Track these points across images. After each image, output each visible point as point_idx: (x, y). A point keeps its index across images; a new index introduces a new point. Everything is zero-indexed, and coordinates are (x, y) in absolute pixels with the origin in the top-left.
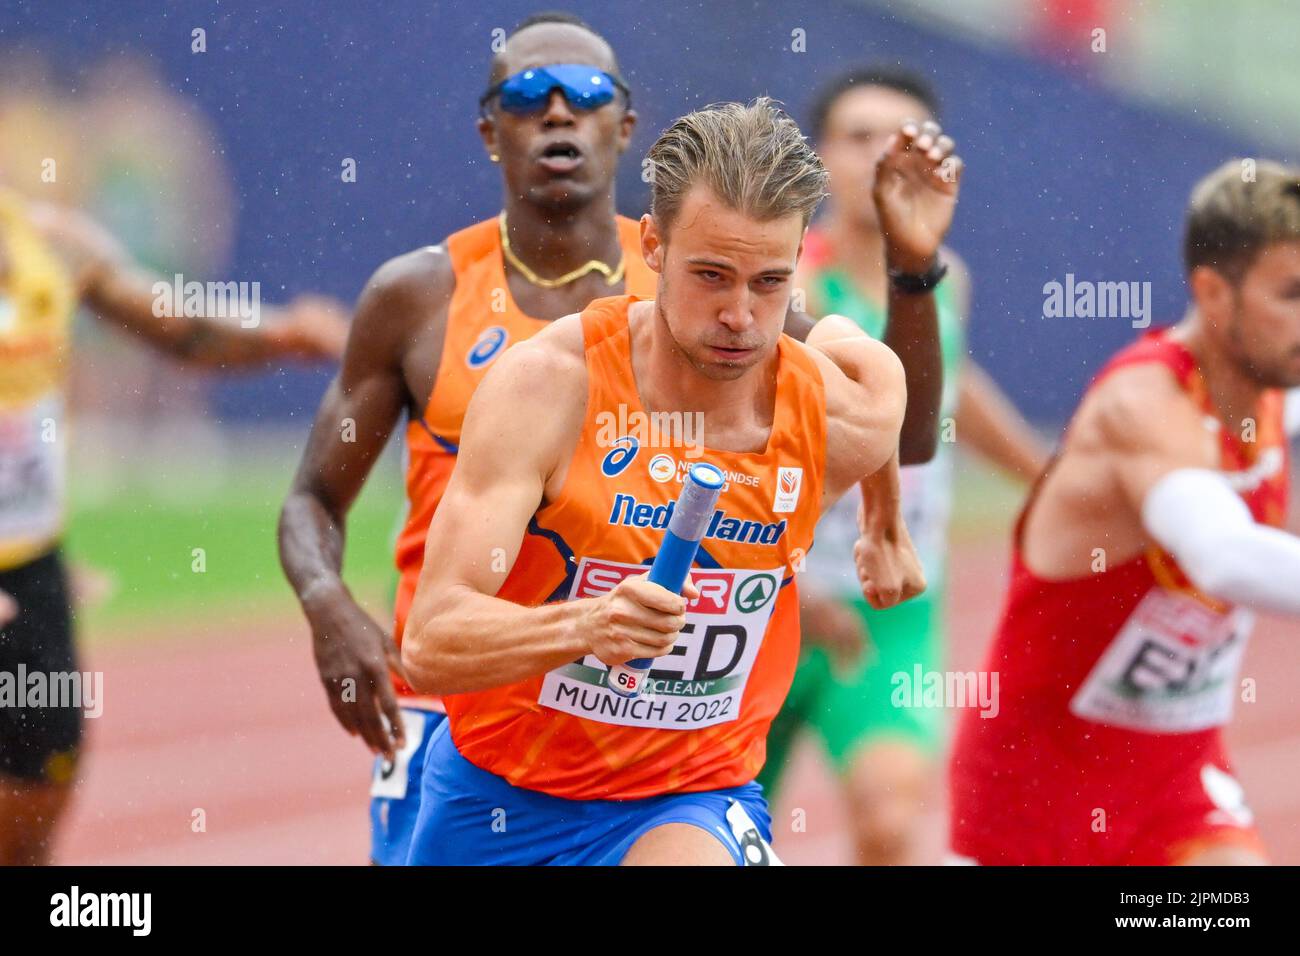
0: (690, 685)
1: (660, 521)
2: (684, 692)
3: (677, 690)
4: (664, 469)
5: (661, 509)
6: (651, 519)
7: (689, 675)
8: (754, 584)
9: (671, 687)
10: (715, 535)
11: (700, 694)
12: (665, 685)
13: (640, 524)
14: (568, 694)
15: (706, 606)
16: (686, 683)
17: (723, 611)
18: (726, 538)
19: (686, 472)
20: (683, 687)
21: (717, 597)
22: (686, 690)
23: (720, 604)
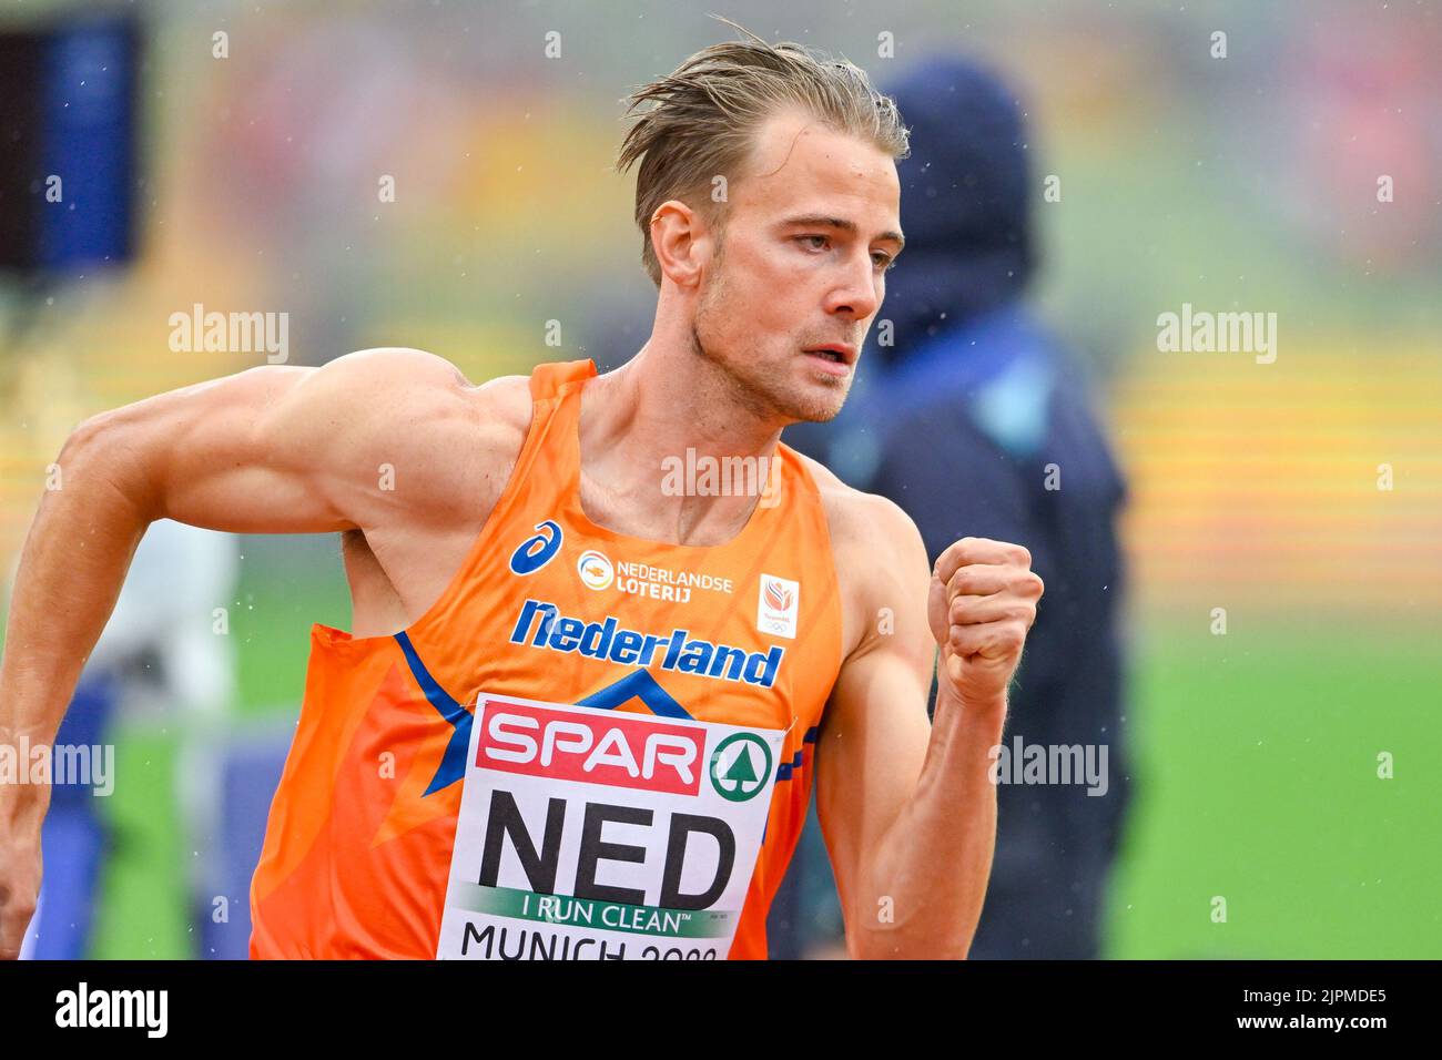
0: (655, 915)
1: (594, 646)
2: (647, 928)
3: (639, 923)
4: (597, 573)
5: (595, 628)
6: (579, 641)
7: (653, 899)
8: (735, 750)
9: (629, 920)
10: (676, 666)
11: (670, 933)
12: (619, 913)
13: (563, 647)
14: (479, 939)
15: (665, 780)
16: (650, 910)
17: (693, 790)
18: (693, 672)
19: (630, 577)
20: (646, 917)
21: (681, 765)
22: (650, 924)
23: (687, 778)
